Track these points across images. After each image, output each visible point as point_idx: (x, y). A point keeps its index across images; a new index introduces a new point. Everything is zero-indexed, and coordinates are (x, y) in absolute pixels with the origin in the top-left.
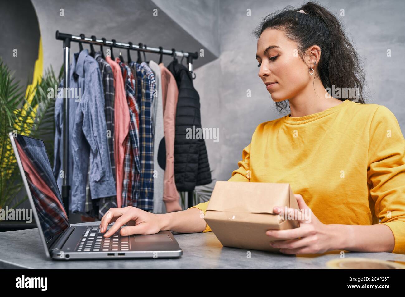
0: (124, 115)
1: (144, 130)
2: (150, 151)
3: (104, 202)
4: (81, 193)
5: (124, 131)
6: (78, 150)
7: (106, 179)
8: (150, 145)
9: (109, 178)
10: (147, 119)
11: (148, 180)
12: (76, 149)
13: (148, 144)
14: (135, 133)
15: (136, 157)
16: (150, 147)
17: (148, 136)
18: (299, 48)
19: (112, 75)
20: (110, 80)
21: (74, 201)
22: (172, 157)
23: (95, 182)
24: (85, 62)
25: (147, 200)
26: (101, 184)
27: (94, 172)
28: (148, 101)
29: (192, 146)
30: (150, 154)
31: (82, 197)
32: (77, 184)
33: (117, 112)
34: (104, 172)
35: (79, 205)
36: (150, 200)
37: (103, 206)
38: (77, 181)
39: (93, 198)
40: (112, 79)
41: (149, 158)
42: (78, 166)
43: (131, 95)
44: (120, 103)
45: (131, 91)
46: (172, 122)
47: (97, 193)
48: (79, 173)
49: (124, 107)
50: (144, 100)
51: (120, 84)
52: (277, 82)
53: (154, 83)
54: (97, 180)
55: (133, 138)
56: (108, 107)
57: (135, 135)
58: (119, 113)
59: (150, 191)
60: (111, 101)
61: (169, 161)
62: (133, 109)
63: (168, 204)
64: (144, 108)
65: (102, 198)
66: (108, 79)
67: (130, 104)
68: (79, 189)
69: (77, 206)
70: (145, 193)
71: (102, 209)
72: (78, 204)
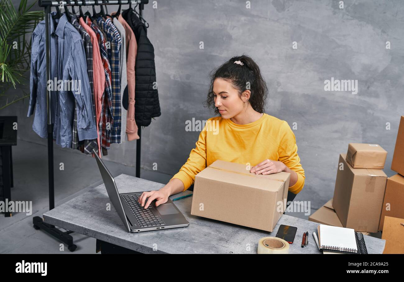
0: (101, 75)
1: (114, 83)
2: (119, 100)
3: (88, 142)
4: (68, 135)
5: (102, 88)
6: (65, 102)
7: (91, 127)
8: (118, 95)
9: (93, 126)
10: (116, 74)
11: (117, 121)
12: (64, 102)
13: (117, 93)
14: (109, 89)
15: (111, 107)
16: (118, 96)
17: (117, 88)
18: (239, 92)
19: (92, 44)
20: (90, 48)
21: (63, 140)
22: (133, 101)
23: (82, 129)
24: (65, 28)
25: (116, 136)
26: (86, 130)
27: (81, 121)
28: (117, 59)
29: (150, 93)
30: (119, 101)
31: (70, 138)
32: (65, 128)
33: (95, 72)
34: (90, 123)
35: (67, 144)
36: (119, 136)
37: (87, 145)
38: (65, 125)
39: (81, 139)
40: (91, 47)
41: (117, 105)
42: (66, 114)
43: (105, 58)
44: (97, 65)
45: (105, 55)
46: (133, 73)
47: (84, 136)
48: (66, 119)
49: (101, 69)
50: (114, 59)
51: (97, 49)
52: (226, 110)
53: (120, 42)
54: (84, 128)
55: (109, 94)
56: (89, 71)
57: (110, 90)
58: (97, 74)
59: (118, 129)
60: (91, 65)
61: (131, 104)
62: (107, 70)
63: (129, 136)
64: (113, 65)
65: (87, 140)
66: (88, 47)
67: (105, 65)
68: (67, 132)
69: (66, 144)
70: (115, 131)
71: (87, 147)
72: (67, 142)
